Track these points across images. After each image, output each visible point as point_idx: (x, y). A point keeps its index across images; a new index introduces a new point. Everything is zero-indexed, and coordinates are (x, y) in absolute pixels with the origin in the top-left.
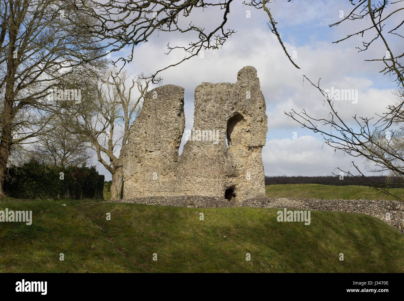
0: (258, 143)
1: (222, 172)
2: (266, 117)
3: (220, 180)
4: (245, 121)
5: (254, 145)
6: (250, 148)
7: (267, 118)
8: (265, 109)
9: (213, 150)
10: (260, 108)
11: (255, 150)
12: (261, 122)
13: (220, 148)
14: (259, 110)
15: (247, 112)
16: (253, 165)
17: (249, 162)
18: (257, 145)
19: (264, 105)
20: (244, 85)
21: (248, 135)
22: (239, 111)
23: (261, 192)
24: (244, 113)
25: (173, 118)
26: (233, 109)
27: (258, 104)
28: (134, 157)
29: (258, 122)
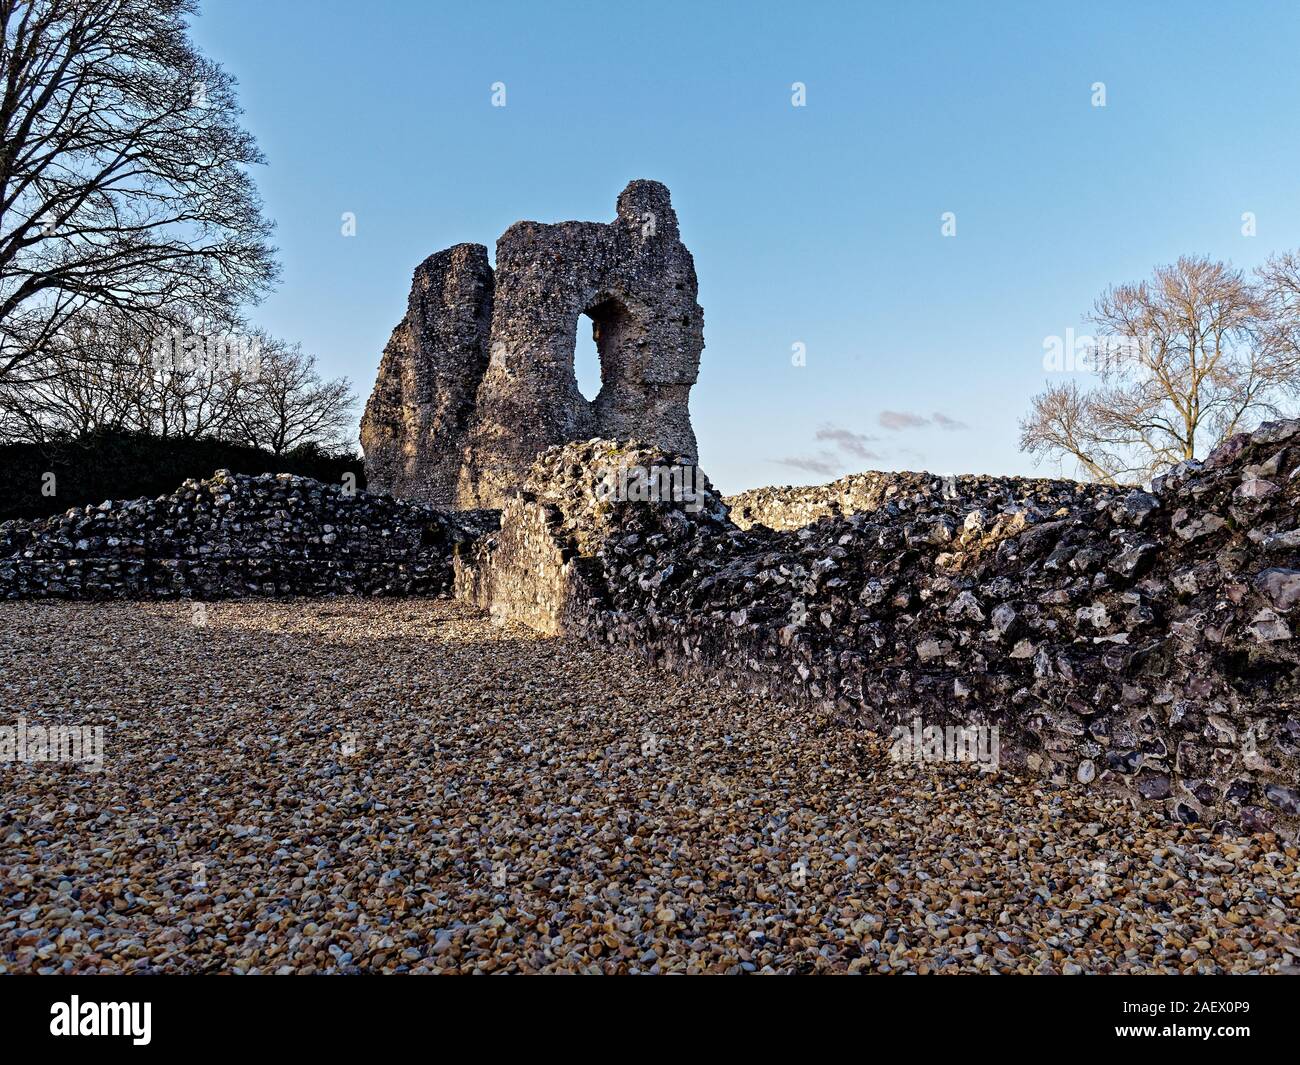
0: (672, 376)
2: (699, 312)
4: (632, 317)
5: (661, 379)
6: (648, 387)
7: (702, 313)
8: (695, 291)
10: (679, 287)
11: (665, 392)
12: (685, 322)
14: (675, 292)
15: (637, 294)
16: (658, 432)
17: (646, 424)
18: (670, 380)
19: (692, 280)
21: (643, 354)
22: (612, 291)
24: (627, 295)
26: (594, 284)
27: (673, 275)
29: (673, 321)
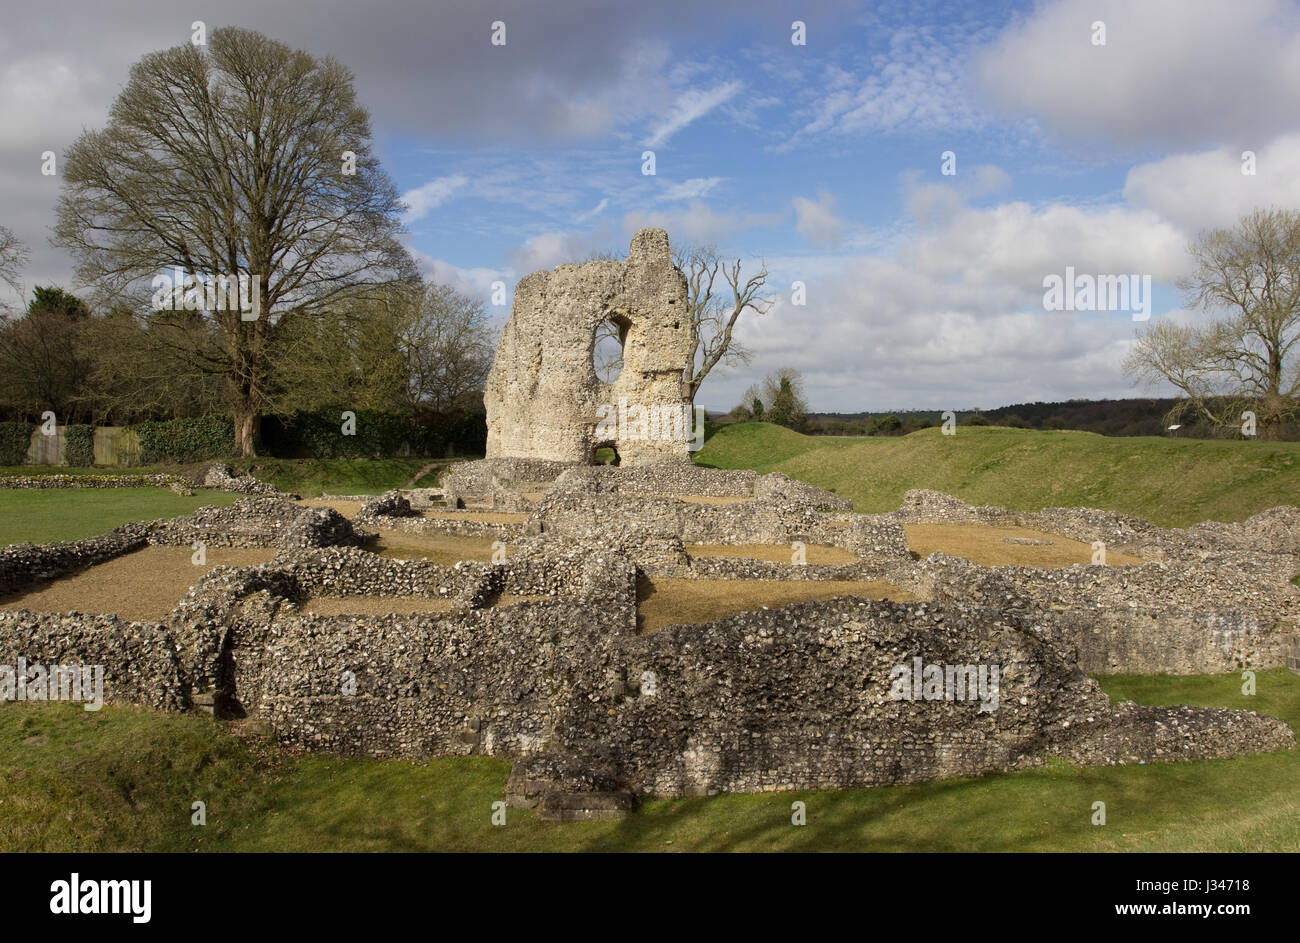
1: (576, 416)
3: (571, 432)
4: (636, 326)
5: (655, 368)
6: (646, 375)
9: (562, 379)
10: (672, 302)
11: (659, 377)
12: (677, 326)
13: (574, 377)
14: (668, 306)
15: (637, 311)
18: (662, 368)
20: (636, 263)
21: (645, 351)
22: (618, 310)
23: (675, 452)
25: (536, 327)
26: (606, 306)
27: (665, 295)
28: (495, 391)
29: (666, 326)
